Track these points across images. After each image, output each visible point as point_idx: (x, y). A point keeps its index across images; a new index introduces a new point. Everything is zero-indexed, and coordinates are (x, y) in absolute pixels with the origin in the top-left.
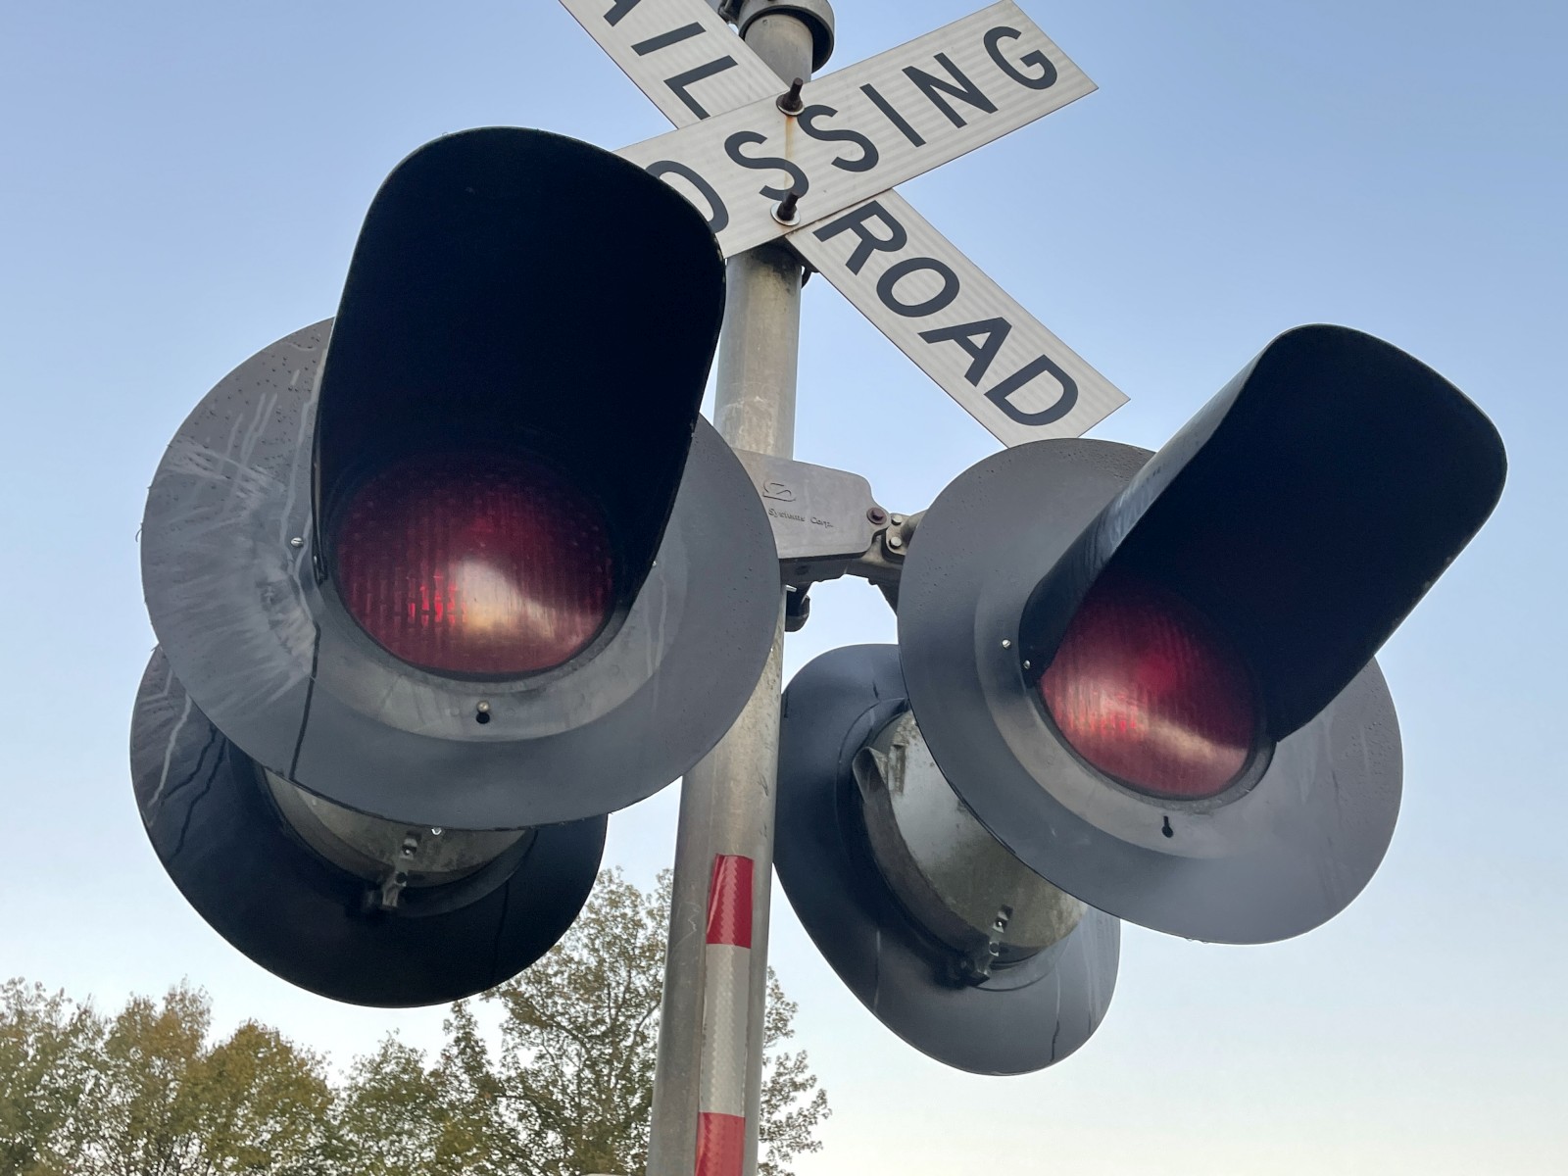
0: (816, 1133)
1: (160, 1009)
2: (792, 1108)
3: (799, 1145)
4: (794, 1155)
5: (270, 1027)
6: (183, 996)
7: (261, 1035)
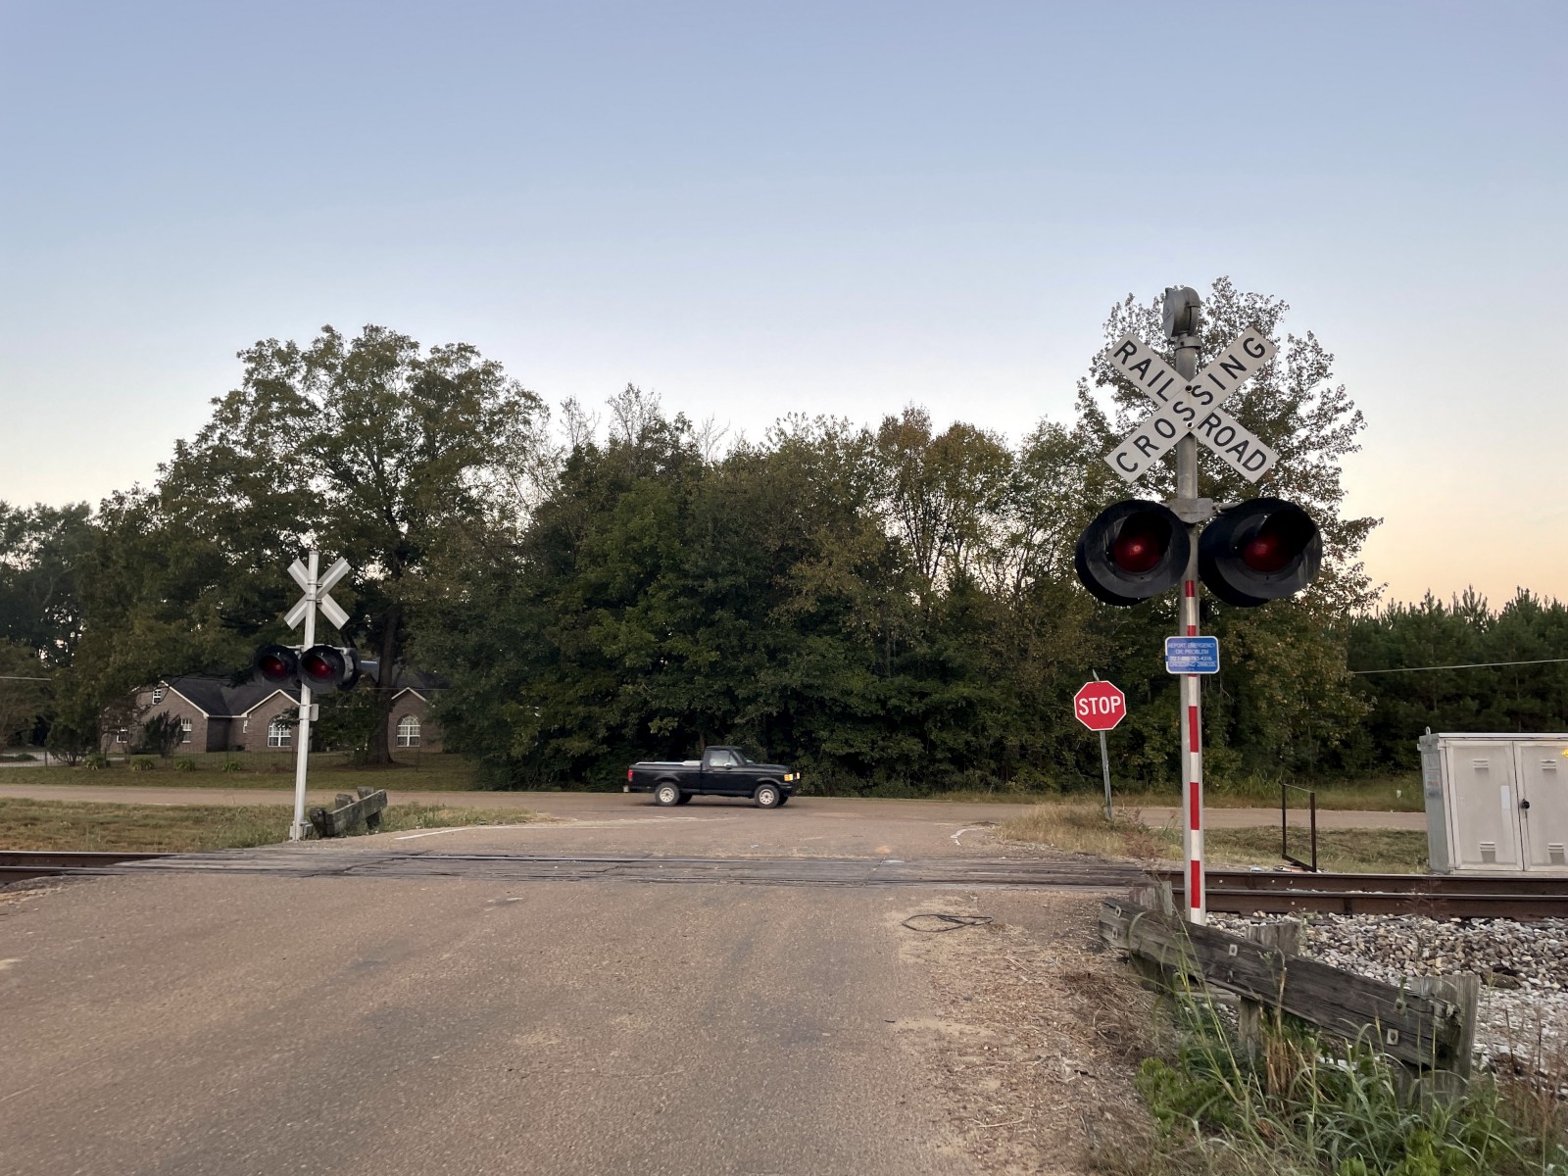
0: (1355, 440)
1: (901, 421)
2: (1336, 425)
3: (1341, 449)
4: (1340, 456)
5: (968, 424)
6: (913, 410)
7: (964, 429)
